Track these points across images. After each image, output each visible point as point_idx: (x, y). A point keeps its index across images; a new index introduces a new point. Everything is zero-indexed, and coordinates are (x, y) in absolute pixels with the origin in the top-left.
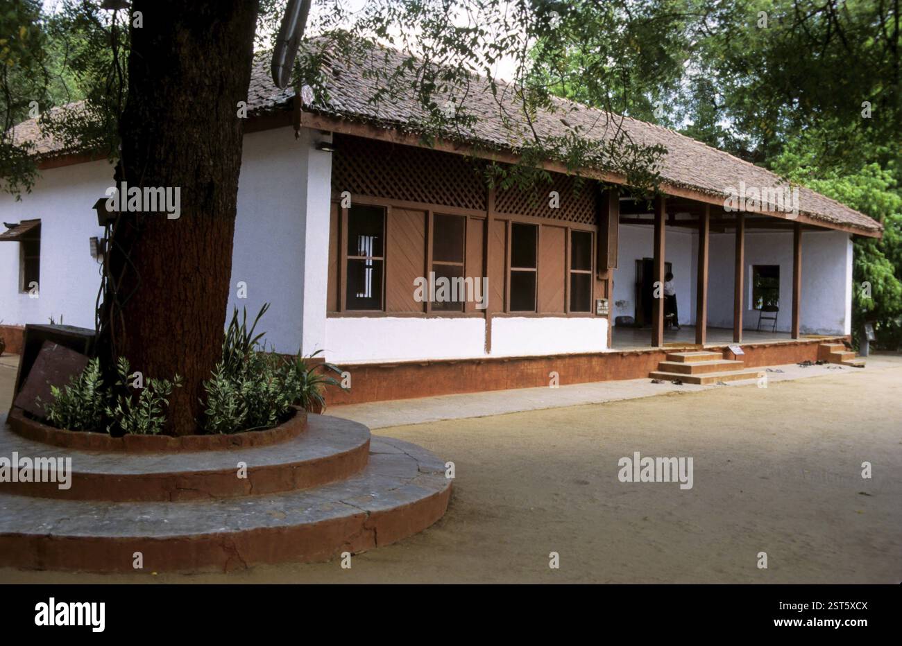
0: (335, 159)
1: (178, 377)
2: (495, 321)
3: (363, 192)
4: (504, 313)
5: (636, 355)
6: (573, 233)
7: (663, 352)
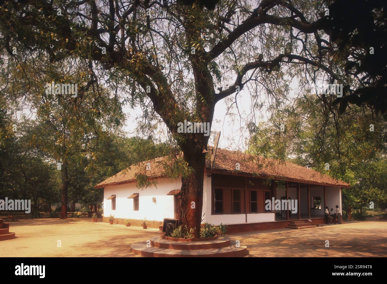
0: (212, 178)
1: (195, 228)
2: (248, 214)
3: (218, 186)
4: (250, 213)
5: (282, 222)
6: (265, 192)
7: (289, 221)
